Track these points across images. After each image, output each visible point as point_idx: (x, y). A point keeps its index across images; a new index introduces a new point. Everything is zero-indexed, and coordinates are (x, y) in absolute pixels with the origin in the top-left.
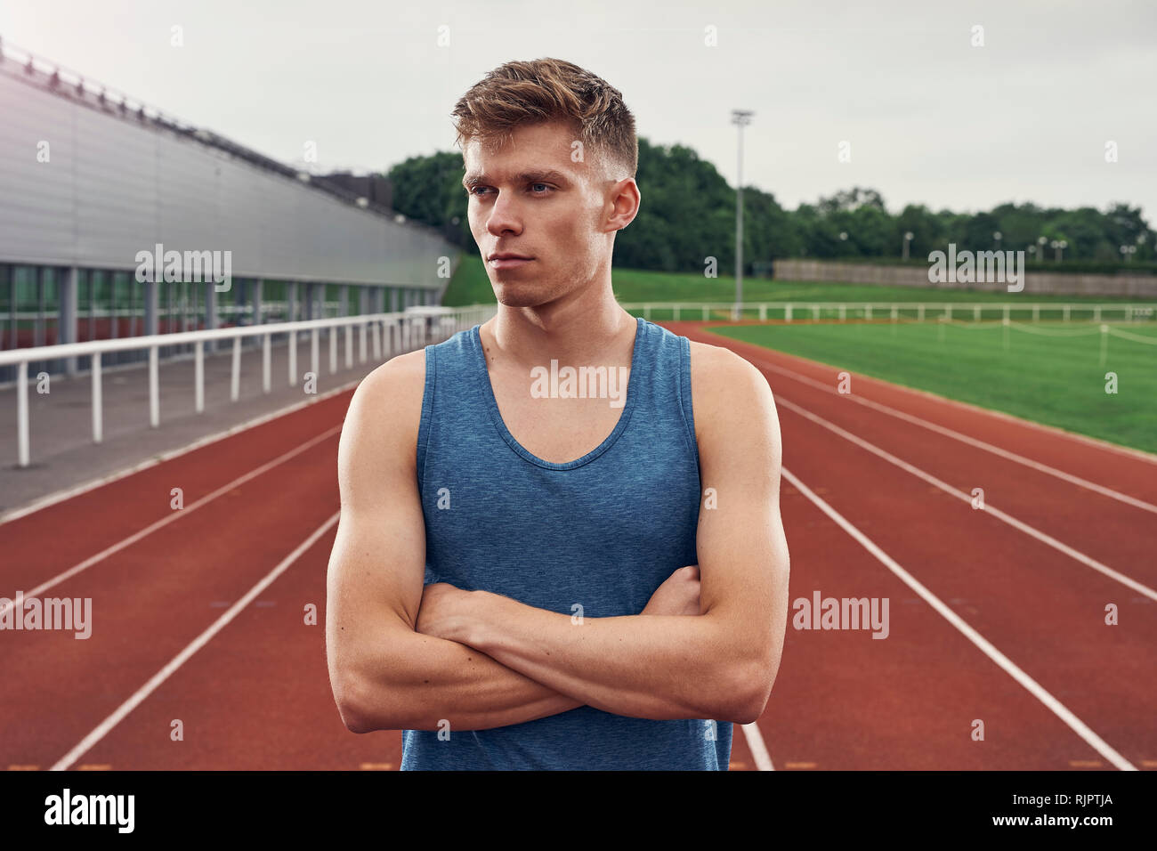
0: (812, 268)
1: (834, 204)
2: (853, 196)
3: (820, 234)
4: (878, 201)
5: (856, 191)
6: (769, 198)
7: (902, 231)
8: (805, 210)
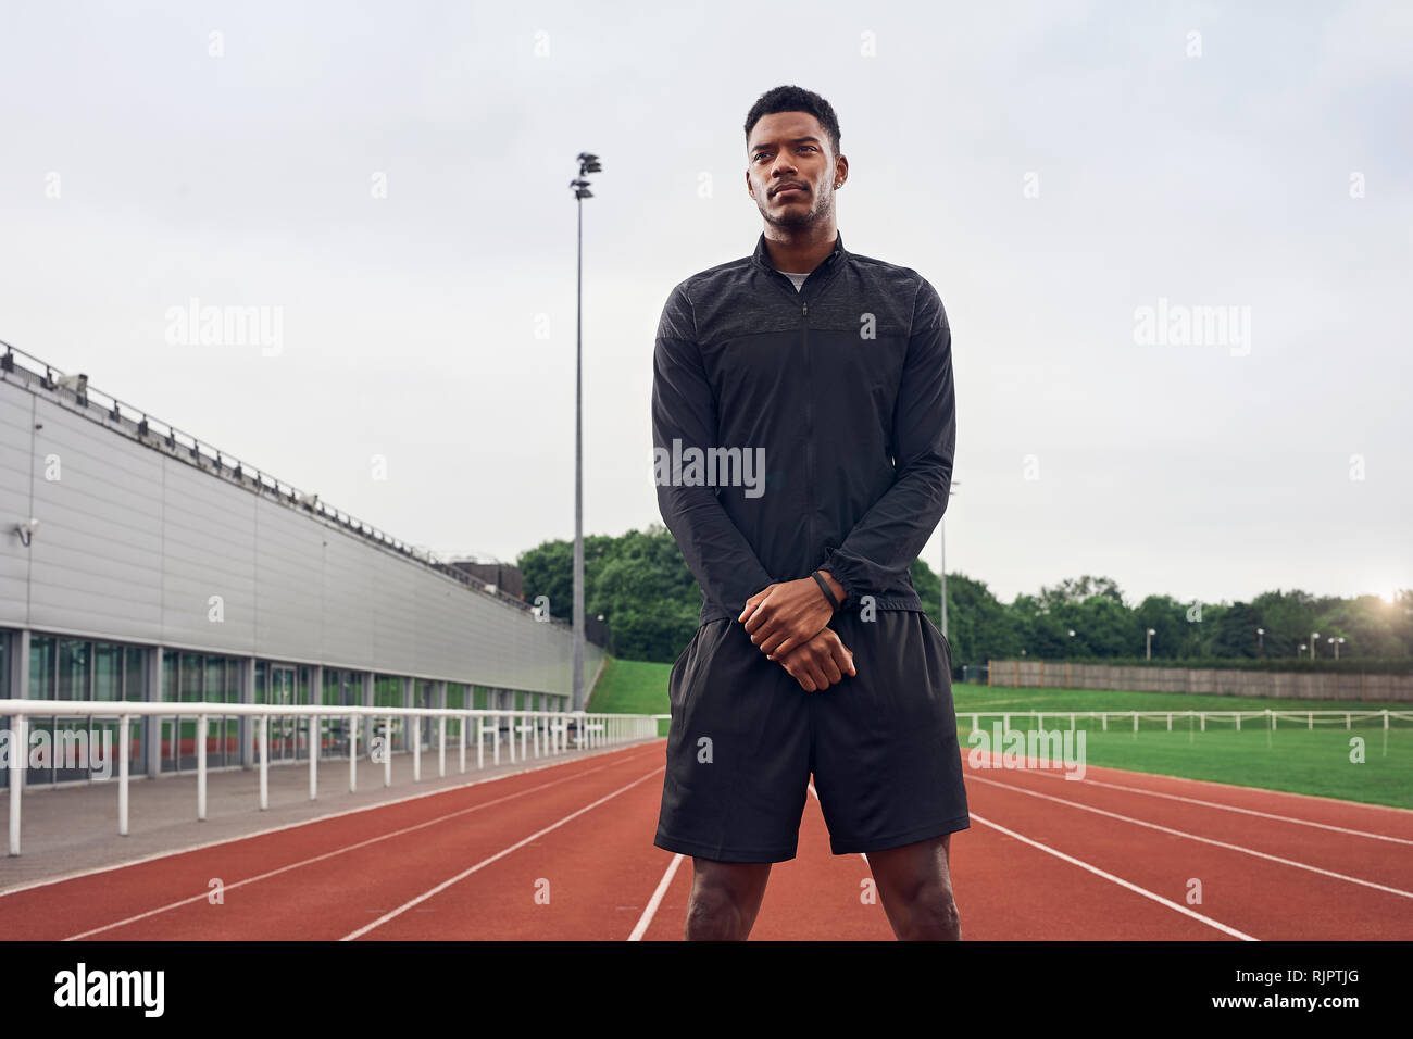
0: (1035, 669)
1: (1060, 595)
2: (1083, 587)
3: (1042, 631)
4: (1112, 592)
5: (1086, 579)
6: (979, 588)
7: (1144, 627)
8: (1025, 604)
